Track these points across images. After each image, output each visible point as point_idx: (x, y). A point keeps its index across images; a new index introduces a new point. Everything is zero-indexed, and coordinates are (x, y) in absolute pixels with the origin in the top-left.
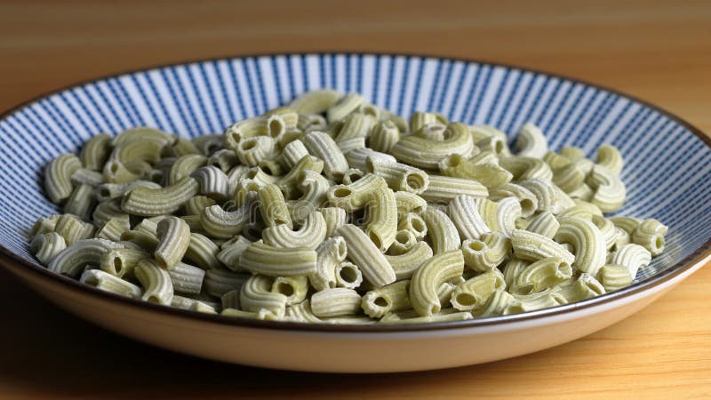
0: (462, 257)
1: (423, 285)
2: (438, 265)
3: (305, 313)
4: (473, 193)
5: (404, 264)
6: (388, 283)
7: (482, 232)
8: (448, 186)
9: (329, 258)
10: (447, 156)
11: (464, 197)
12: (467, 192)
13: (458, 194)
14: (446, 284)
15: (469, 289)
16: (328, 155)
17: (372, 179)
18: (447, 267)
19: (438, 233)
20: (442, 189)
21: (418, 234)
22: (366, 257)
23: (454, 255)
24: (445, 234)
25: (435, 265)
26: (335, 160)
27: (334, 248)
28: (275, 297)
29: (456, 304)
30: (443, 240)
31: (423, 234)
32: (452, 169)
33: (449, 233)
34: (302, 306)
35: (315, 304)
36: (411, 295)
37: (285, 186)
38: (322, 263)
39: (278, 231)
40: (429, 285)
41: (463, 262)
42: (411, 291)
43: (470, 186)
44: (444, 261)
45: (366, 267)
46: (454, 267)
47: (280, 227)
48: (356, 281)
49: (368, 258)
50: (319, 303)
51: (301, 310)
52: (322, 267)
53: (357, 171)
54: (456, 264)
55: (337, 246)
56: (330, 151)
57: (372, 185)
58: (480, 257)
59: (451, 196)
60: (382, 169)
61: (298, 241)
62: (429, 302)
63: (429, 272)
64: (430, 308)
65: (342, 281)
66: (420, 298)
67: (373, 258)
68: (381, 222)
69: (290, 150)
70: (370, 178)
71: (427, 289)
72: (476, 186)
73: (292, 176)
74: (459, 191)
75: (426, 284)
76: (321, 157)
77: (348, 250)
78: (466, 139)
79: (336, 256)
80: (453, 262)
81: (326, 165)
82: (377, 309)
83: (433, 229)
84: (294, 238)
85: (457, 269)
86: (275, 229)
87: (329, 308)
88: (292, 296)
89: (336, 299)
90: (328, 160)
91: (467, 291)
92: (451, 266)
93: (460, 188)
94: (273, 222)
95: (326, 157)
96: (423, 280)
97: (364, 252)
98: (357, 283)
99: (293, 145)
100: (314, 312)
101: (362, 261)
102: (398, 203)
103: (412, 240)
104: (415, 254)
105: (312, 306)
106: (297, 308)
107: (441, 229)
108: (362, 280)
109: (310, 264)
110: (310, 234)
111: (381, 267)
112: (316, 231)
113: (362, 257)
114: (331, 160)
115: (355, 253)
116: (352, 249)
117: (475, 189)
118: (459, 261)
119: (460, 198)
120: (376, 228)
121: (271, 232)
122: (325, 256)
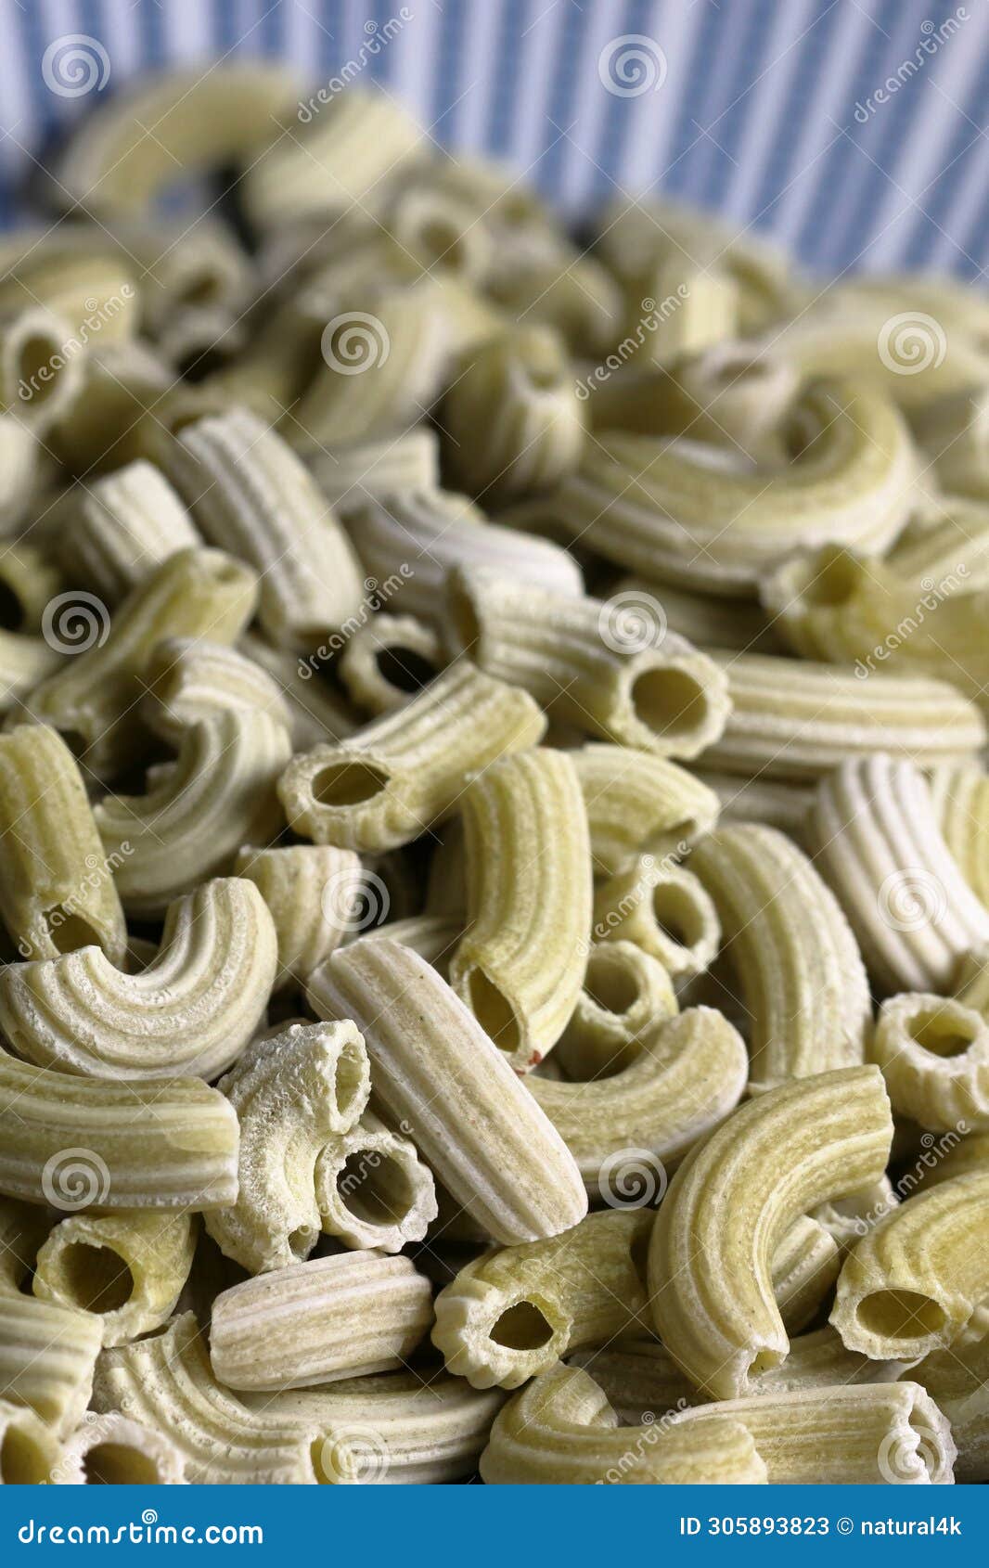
0: (883, 1106)
1: (713, 1254)
2: (777, 1152)
3: (181, 1376)
4: (918, 738)
5: (622, 1128)
6: (551, 1233)
7: (961, 943)
8: (809, 714)
9: (290, 1123)
10: (800, 550)
11: (880, 764)
12: (890, 736)
13: (852, 748)
14: (809, 1224)
15: (916, 1268)
16: (278, 540)
17: (480, 698)
18: (820, 1157)
19: (768, 955)
20: (786, 726)
21: (680, 958)
22: (454, 1106)
23: (850, 1099)
24: (802, 965)
25: (764, 1149)
26: (306, 570)
27: (312, 1076)
28: (51, 1331)
29: (855, 1333)
30: (792, 997)
31: (701, 956)
32: (823, 619)
33: (818, 963)
34: (168, 1343)
35: (226, 1347)
36: (657, 1293)
37: (88, 711)
38: (258, 1146)
39: (64, 981)
40: (737, 1251)
41: (889, 1130)
42: (655, 1269)
43: (905, 708)
44: (805, 1131)
45: (456, 1154)
46: (848, 1154)
47: (73, 960)
48: (411, 1217)
49: (468, 1116)
50: (246, 1340)
51: (161, 1364)
52: (258, 1162)
53: (407, 632)
54: (857, 1140)
55: (328, 1070)
56: (283, 521)
57: (480, 728)
58: (960, 1087)
59: (822, 757)
60: (519, 631)
61: (149, 1025)
62: (738, 1341)
63: (737, 1187)
64: (746, 1360)
65: (347, 1222)
66: (697, 1312)
67: (487, 1113)
68: (519, 926)
69: (110, 515)
70: (467, 694)
71: (731, 1274)
72: (930, 708)
73: (118, 655)
74: (858, 735)
75: (725, 1243)
76: (245, 553)
77: (377, 1073)
78: (884, 468)
79: (322, 1114)
80: (844, 1131)
81: (267, 593)
82: (505, 1362)
83: (745, 938)
84: (133, 1008)
85: (858, 1160)
86: (47, 973)
87: (289, 1361)
88: (128, 1307)
89: (323, 1320)
90: (273, 567)
91: (906, 1280)
92: (836, 1148)
93: (861, 720)
94: (39, 934)
95: (264, 546)
96: (713, 1228)
97: (445, 1086)
98: (414, 1225)
99: (122, 491)
100: (220, 1376)
101: (437, 1126)
102: (590, 809)
103: (658, 996)
104: (672, 1073)
105: (214, 1353)
106: (145, 1361)
107: (782, 940)
108: (433, 1211)
109: (209, 1168)
110: (204, 987)
111: (523, 1159)
112: (231, 973)
113: (439, 1107)
114: (290, 567)
115: (404, 1085)
116: (393, 1070)
117: (928, 722)
118: (870, 1123)
119: (864, 772)
120: (499, 959)
121: (31, 982)
122: (275, 1115)
